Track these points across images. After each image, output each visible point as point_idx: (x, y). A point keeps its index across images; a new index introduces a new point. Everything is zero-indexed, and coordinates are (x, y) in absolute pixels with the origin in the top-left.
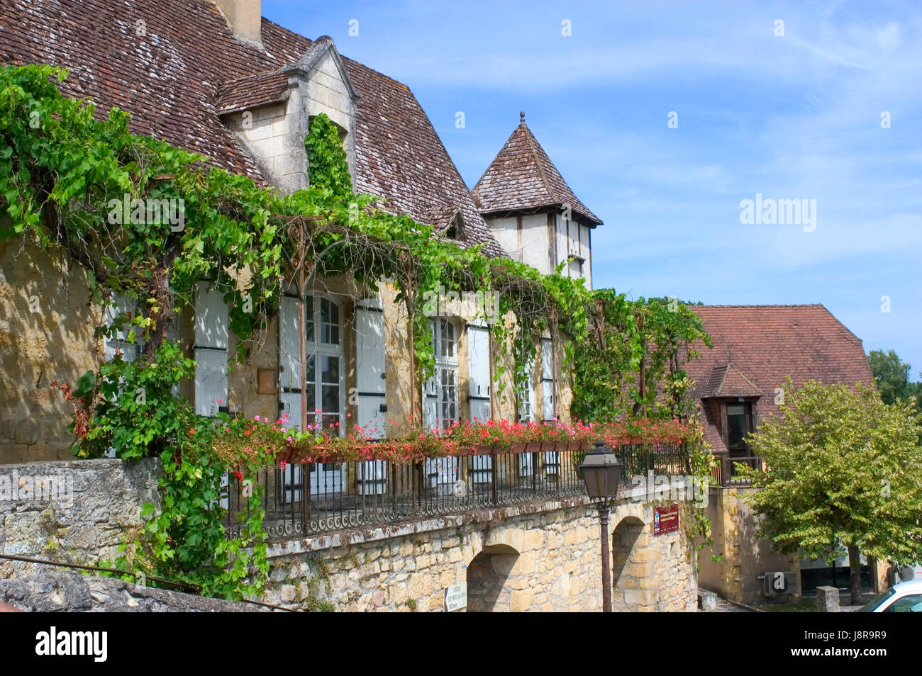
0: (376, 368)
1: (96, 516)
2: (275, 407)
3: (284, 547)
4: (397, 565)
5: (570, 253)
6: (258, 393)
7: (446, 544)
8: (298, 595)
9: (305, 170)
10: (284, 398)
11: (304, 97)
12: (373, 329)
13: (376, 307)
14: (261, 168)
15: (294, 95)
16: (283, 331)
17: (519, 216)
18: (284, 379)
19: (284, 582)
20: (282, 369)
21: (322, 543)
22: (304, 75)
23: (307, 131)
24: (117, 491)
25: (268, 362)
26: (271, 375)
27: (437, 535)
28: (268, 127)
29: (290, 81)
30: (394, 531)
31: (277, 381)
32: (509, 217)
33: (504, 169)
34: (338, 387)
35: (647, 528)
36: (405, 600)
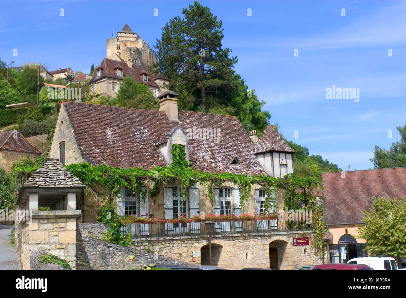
0: (196, 202)
1: (98, 231)
2: (163, 213)
3: (140, 239)
4: (175, 245)
5: (281, 163)
6: (158, 210)
7: (193, 242)
8: (145, 248)
9: (171, 158)
10: (166, 211)
11: (171, 141)
12: (195, 193)
13: (196, 187)
14: (164, 158)
15: (168, 140)
16: (165, 196)
17: (264, 154)
18: (165, 207)
19: (142, 246)
20: (164, 204)
21: (151, 239)
22: (171, 136)
23: (172, 148)
24: (102, 228)
25: (161, 203)
26: (162, 206)
27: (189, 240)
28: (164, 148)
29: (167, 137)
30: (173, 238)
31: (163, 207)
32: (261, 154)
33: (262, 139)
34: (178, 207)
35: (289, 244)
36: (178, 253)
